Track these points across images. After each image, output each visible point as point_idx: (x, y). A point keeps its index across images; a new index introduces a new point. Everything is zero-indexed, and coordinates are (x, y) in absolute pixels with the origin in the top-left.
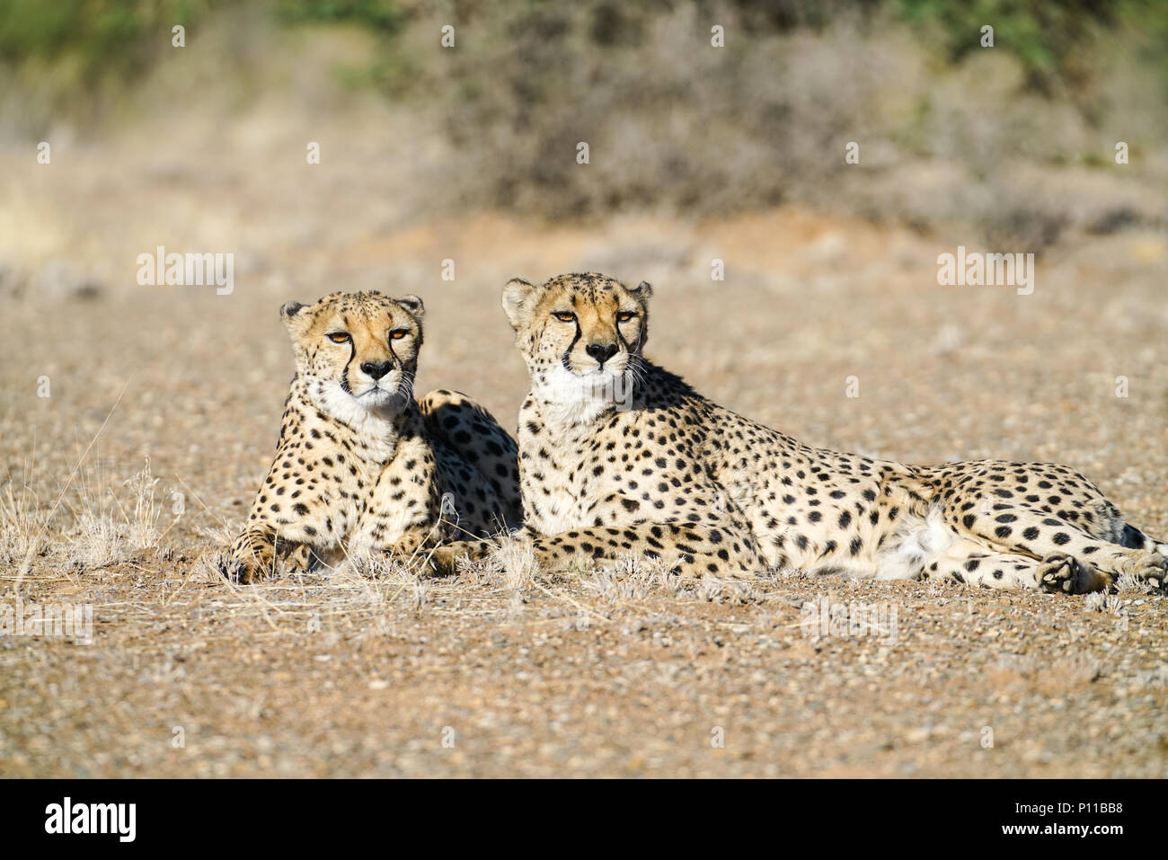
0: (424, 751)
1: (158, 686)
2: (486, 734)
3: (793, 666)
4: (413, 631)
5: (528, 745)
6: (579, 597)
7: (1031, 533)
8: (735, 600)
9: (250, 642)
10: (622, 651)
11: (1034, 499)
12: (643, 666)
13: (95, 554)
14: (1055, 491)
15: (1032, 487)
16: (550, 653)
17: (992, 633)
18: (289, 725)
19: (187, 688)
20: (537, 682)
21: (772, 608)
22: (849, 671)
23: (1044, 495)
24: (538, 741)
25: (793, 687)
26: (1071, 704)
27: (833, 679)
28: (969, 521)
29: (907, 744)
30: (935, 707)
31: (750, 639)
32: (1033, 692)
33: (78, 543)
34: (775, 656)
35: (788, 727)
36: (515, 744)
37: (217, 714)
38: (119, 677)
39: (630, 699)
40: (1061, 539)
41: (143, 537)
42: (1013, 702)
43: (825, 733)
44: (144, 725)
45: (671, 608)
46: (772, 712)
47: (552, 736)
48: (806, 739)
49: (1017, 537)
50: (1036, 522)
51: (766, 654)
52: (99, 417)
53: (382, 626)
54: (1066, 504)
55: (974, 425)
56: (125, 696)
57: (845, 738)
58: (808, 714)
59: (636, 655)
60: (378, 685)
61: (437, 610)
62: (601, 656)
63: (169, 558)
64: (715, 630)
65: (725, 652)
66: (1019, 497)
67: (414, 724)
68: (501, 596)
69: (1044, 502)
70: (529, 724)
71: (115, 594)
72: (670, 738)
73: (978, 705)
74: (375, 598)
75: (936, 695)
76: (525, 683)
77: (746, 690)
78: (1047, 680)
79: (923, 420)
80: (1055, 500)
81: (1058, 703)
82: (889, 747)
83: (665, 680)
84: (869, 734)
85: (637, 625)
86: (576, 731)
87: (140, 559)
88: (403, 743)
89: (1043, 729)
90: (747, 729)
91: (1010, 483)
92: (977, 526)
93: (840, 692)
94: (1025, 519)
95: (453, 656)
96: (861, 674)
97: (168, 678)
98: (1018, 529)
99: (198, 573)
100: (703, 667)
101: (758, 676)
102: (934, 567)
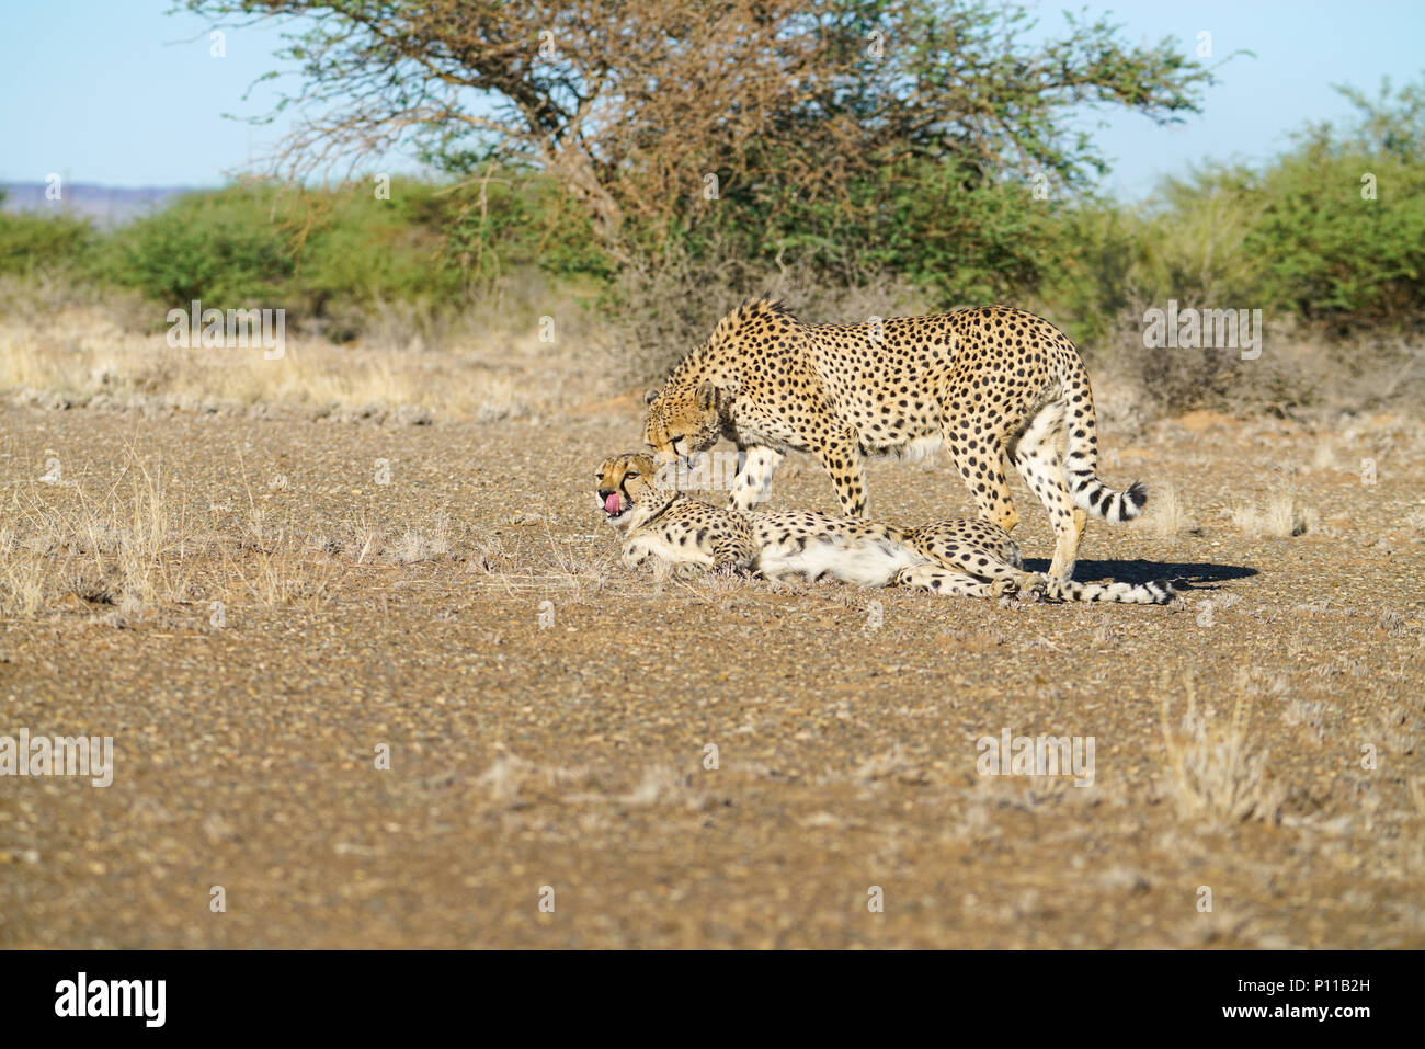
0: (595, 666)
1: (441, 624)
2: (634, 658)
3: (822, 631)
4: (595, 602)
5: (659, 666)
6: (697, 588)
7: (966, 557)
8: (789, 593)
9: (498, 604)
10: (720, 618)
11: (969, 536)
12: (732, 627)
13: (411, 555)
14: (981, 532)
15: (968, 529)
16: (676, 617)
17: (942, 618)
18: (517, 649)
19: (458, 627)
20: (667, 632)
21: (811, 599)
22: (855, 636)
23: (975, 533)
24: (665, 664)
25: (820, 641)
26: (984, 657)
27: (845, 638)
28: (930, 547)
29: (885, 674)
30: (904, 655)
31: (797, 615)
32: (963, 649)
33: (400, 549)
34: (811, 625)
35: (815, 662)
36: (651, 665)
37: (475, 641)
38: (418, 619)
39: (723, 644)
40: (983, 562)
41: (440, 547)
42: (950, 655)
43: (837, 666)
44: (429, 645)
45: (752, 596)
46: (807, 654)
47: (674, 661)
48: (825, 669)
49: (957, 558)
50: (970, 551)
51: (806, 624)
52: (421, 485)
53: (577, 598)
54: (988, 539)
55: (941, 510)
56: (420, 629)
57: (848, 669)
58: (828, 656)
59: (727, 621)
60: (572, 630)
61: (611, 593)
62: (707, 620)
63: (455, 559)
64: (776, 610)
65: (781, 621)
66: (960, 535)
67: (591, 651)
68: (651, 586)
69: (974, 538)
70: (660, 655)
71: (421, 577)
72: (744, 665)
73: (929, 655)
74: (574, 584)
75: (905, 649)
76: (660, 633)
77: (792, 642)
78: (972, 643)
79: (912, 506)
80: (981, 537)
81: (977, 656)
82: (875, 675)
83: (744, 635)
84: (864, 668)
85: (729, 604)
86: (688, 659)
87: (438, 559)
88: (583, 662)
89: (967, 669)
90: (791, 663)
91: (955, 527)
92: (934, 550)
93: (849, 645)
94: (964, 549)
95: (618, 617)
96: (861, 636)
97: (446, 621)
98: (958, 554)
99: (472, 567)
100: (767, 629)
101: (799, 635)
102: (909, 579)
